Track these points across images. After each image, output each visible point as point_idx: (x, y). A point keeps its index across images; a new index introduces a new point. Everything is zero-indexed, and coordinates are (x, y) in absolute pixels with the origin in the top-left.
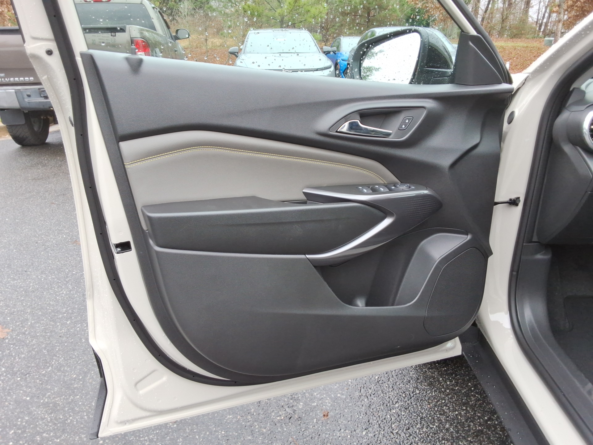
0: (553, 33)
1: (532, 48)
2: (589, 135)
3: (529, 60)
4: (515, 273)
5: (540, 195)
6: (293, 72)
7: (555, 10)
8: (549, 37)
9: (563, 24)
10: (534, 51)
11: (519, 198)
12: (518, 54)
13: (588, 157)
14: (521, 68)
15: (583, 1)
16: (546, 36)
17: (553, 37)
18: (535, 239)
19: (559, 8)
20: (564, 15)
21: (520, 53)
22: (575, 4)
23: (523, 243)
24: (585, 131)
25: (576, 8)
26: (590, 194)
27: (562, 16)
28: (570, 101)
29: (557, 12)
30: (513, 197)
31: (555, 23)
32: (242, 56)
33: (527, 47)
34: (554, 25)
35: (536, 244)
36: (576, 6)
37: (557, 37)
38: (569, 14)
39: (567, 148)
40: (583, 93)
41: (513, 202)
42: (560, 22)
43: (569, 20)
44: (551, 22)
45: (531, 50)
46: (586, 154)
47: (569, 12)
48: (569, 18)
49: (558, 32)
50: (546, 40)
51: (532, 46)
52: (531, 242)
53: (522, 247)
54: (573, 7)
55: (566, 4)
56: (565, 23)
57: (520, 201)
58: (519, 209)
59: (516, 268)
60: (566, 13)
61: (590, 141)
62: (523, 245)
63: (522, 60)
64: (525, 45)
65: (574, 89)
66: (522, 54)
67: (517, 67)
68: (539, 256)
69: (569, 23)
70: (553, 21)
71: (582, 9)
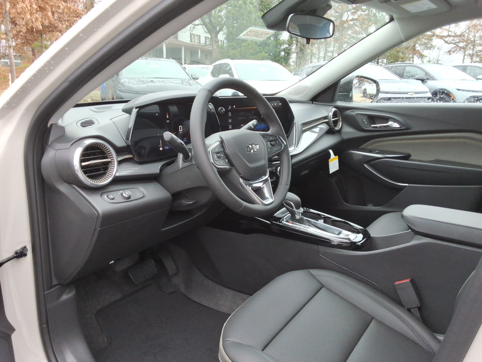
0: (6, 56)
2: (83, 173)
4: (45, 326)
5: (47, 235)
7: (3, 37)
8: (4, 59)
9: (14, 49)
11: (25, 247)
13: (86, 194)
15: (24, 32)
16: (2, 58)
17: (7, 59)
18: (55, 282)
19: (7, 36)
20: (12, 41)
22: (19, 34)
23: (44, 292)
24: (76, 168)
25: (21, 37)
26: (100, 230)
27: (11, 42)
28: (51, 138)
29: (5, 39)
30: (18, 248)
31: (6, 48)
34: (6, 49)
35: (57, 287)
36: (21, 35)
37: (12, 60)
38: (16, 42)
39: (63, 188)
40: (62, 129)
41: (21, 254)
42: (10, 48)
43: (18, 46)
44: (2, 47)
46: (84, 192)
47: (16, 40)
48: (17, 44)
49: (12, 56)
50: (2, 61)
52: (51, 287)
53: (44, 296)
54: (18, 36)
55: (12, 33)
56: (15, 48)
57: (27, 250)
58: (29, 260)
59: (44, 320)
60: (13, 40)
61: (84, 178)
62: (44, 294)
65: (52, 125)
68: (65, 297)
69: (18, 48)
70: (4, 46)
71: (26, 38)
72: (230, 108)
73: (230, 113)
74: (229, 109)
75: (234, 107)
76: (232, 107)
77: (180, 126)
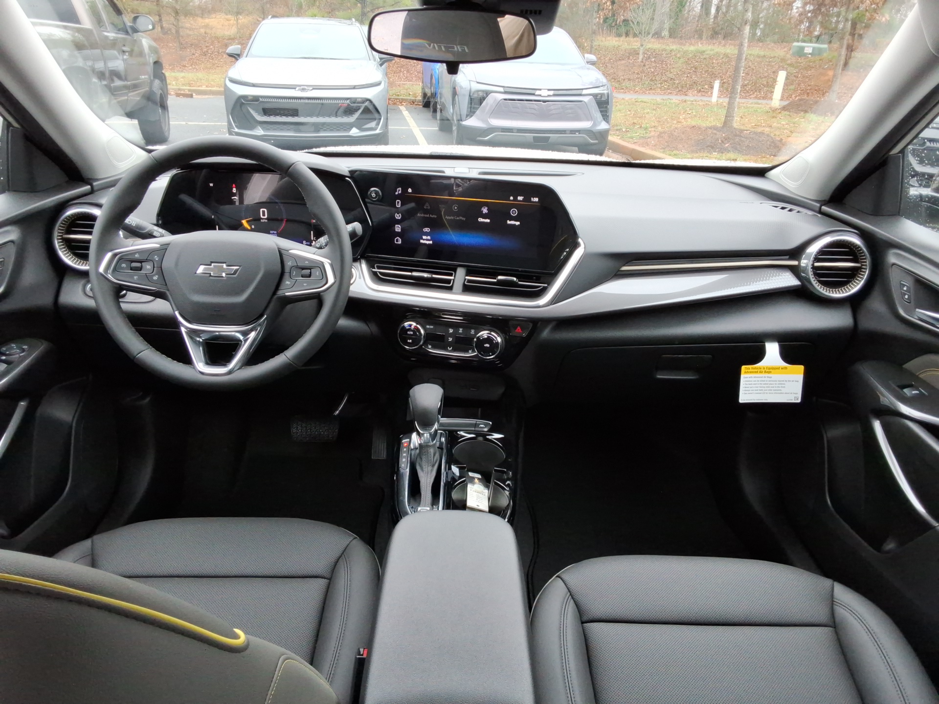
1: (771, 58)
3: (765, 77)
6: (313, 89)
10: (774, 63)
12: (749, 67)
14: (752, 90)
21: (753, 67)
32: (241, 62)
33: (764, 56)
45: (770, 62)
50: (795, 46)
51: (772, 56)
63: (754, 78)
64: (762, 53)
66: (755, 67)
67: (745, 87)
72: (400, 192)
73: (398, 202)
74: (397, 193)
75: (410, 190)
76: (405, 190)
77: (261, 210)
